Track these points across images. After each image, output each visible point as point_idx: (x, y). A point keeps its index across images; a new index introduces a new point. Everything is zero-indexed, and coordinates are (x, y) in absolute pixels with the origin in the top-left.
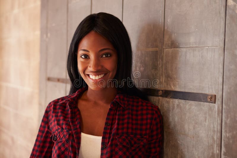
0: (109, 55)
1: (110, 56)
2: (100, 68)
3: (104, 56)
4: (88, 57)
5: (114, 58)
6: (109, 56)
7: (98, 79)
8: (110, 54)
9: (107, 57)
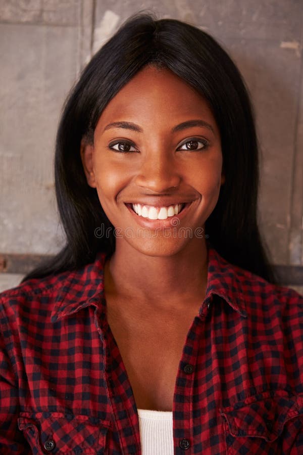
0: (200, 145)
1: (205, 147)
2: (174, 182)
3: (184, 147)
4: (132, 149)
5: (216, 152)
6: (201, 149)
7: (166, 218)
8: (202, 142)
9: (194, 148)
